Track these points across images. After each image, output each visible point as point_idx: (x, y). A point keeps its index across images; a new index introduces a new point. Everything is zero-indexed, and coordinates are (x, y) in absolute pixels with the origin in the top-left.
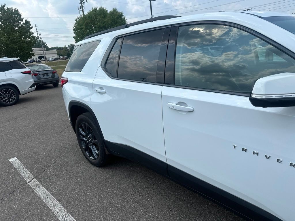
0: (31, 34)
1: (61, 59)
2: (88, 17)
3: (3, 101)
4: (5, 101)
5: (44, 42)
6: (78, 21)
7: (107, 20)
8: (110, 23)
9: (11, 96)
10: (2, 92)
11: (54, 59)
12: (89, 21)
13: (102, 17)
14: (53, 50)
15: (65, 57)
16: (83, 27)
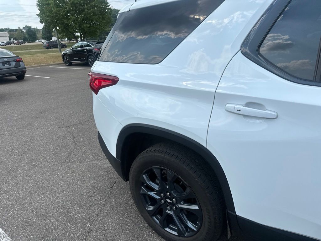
1: (15, 44)
11: (6, 43)
14: (3, 32)
15: (20, 41)
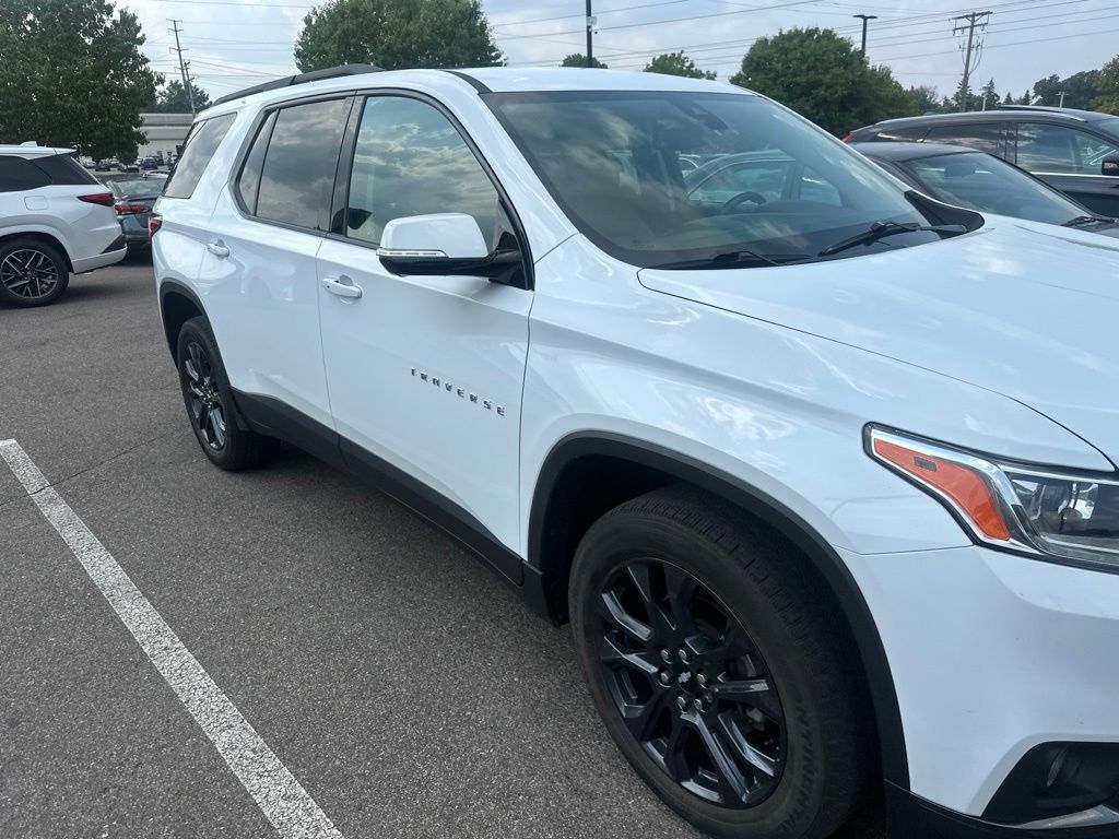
0: (141, 64)
2: (351, 12)
3: (14, 289)
4: (20, 289)
5: (202, 91)
6: (313, 22)
7: (417, 25)
8: (426, 38)
9: (40, 275)
10: (11, 259)
12: (355, 27)
13: (403, 16)
16: (331, 47)
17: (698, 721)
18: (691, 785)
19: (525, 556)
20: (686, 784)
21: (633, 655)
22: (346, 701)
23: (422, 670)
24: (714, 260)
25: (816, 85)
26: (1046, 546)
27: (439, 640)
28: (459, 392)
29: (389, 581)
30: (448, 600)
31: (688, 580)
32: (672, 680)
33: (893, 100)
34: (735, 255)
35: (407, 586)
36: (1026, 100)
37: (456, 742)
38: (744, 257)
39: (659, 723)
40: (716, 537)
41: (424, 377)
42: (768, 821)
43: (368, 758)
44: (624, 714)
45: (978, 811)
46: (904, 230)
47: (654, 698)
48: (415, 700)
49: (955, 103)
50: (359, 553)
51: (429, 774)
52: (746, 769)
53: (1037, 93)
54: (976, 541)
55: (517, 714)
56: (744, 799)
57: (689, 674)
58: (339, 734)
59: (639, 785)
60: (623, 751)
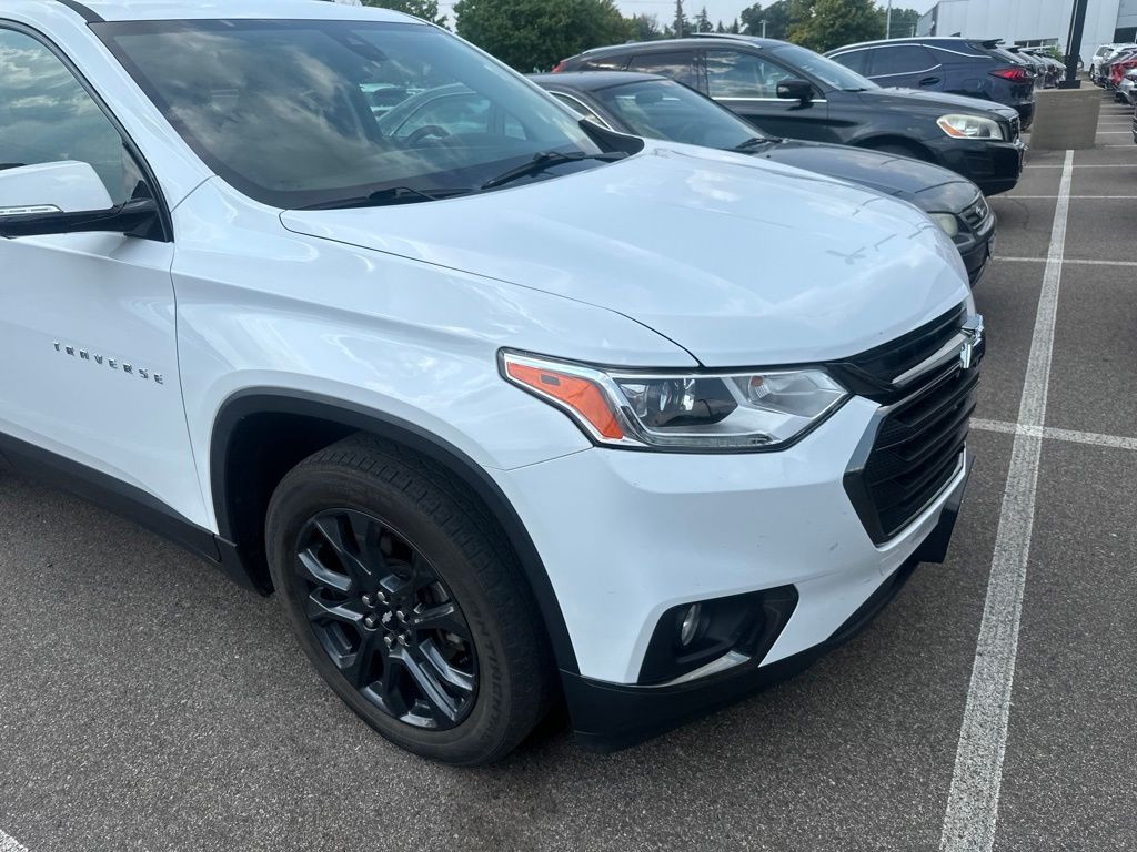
17: (405, 656)
18: (409, 718)
19: (215, 530)
20: (404, 718)
21: (338, 608)
22: (40, 718)
23: (130, 669)
24: (371, 197)
25: (539, 13)
26: (654, 439)
27: (149, 634)
28: (111, 363)
29: (87, 583)
30: (159, 591)
31: (372, 523)
32: (377, 624)
33: (615, 28)
34: (393, 192)
35: (107, 585)
36: (735, 30)
37: (171, 733)
38: (403, 193)
39: (372, 666)
40: (389, 478)
41: (70, 351)
42: (474, 732)
43: (67, 773)
44: (340, 666)
45: (633, 679)
46: (567, 160)
47: (363, 644)
48: (122, 701)
49: (674, 31)
50: (49, 557)
51: (140, 772)
52: (452, 691)
53: (745, 21)
54: (596, 443)
55: (238, 690)
56: (453, 718)
57: (390, 614)
58: (31, 754)
59: (367, 729)
60: (345, 700)
